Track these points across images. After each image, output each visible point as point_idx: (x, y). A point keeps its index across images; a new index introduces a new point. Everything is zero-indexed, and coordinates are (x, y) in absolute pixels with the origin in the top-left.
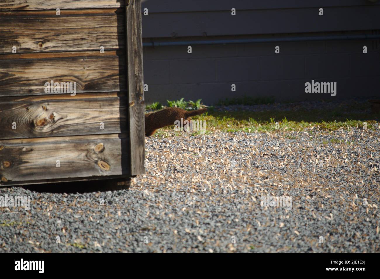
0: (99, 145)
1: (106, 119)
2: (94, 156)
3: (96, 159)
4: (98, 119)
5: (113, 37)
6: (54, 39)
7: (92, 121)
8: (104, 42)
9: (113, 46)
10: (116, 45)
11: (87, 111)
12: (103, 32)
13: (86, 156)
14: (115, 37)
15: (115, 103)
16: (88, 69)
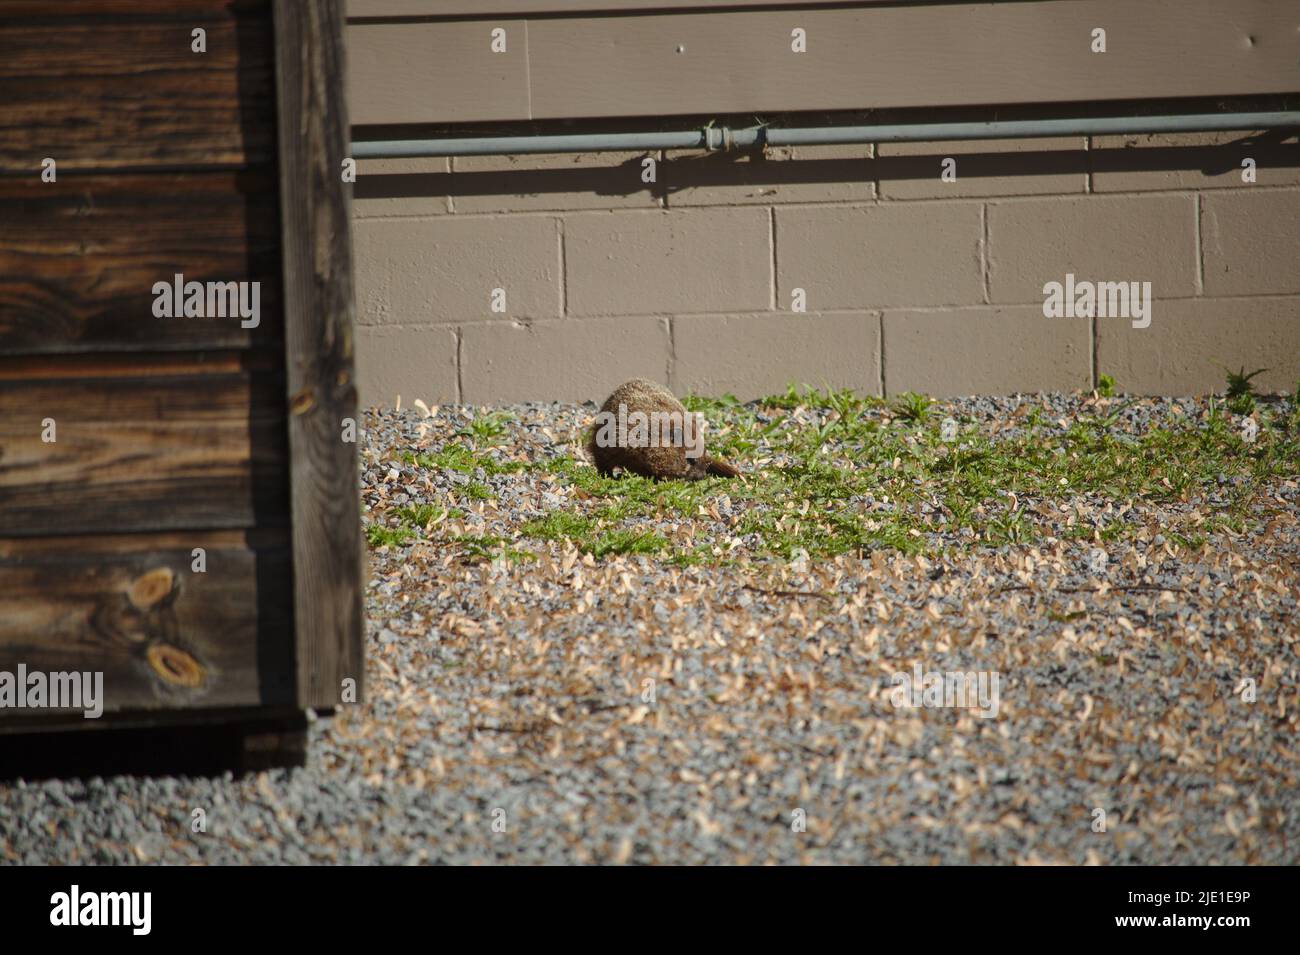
0: (150, 576)
1: (186, 467)
2: (128, 623)
3: (139, 637)
4: (147, 464)
5: (217, 115)
7: (122, 475)
8: (176, 135)
9: (217, 151)
10: (234, 150)
11: (93, 430)
12: (170, 95)
13: (93, 621)
14: (227, 116)
15: (230, 397)
16: (99, 249)
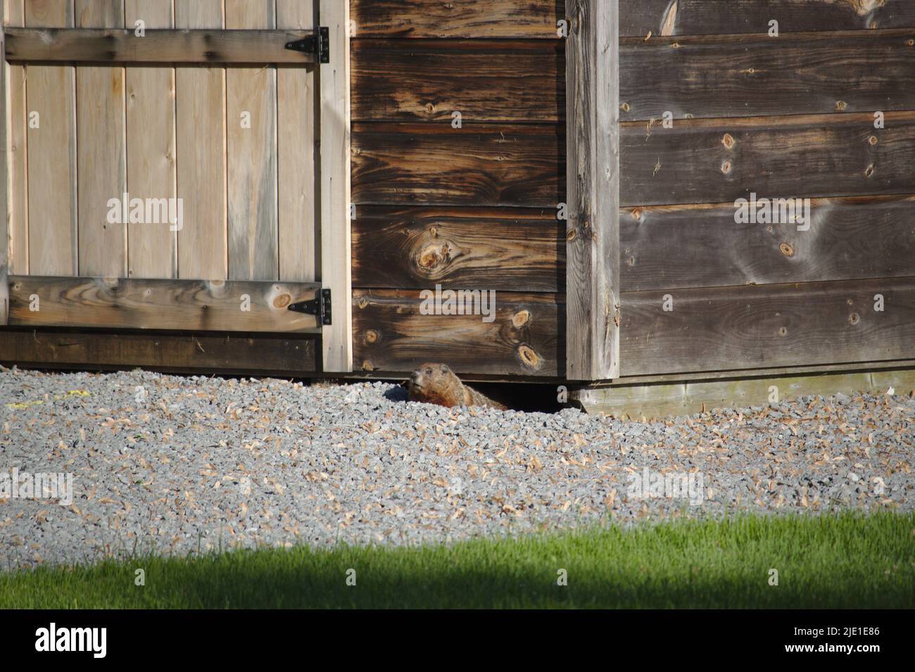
0: (520, 313)
1: (535, 263)
2: (513, 334)
3: (516, 341)
4: (521, 260)
5: (550, 98)
6: (453, 97)
7: (513, 265)
8: (535, 107)
9: (549, 115)
10: (555, 115)
11: (502, 243)
12: (533, 88)
13: (500, 332)
14: (554, 99)
15: (551, 231)
16: (507, 159)
